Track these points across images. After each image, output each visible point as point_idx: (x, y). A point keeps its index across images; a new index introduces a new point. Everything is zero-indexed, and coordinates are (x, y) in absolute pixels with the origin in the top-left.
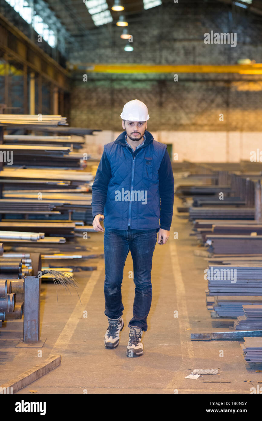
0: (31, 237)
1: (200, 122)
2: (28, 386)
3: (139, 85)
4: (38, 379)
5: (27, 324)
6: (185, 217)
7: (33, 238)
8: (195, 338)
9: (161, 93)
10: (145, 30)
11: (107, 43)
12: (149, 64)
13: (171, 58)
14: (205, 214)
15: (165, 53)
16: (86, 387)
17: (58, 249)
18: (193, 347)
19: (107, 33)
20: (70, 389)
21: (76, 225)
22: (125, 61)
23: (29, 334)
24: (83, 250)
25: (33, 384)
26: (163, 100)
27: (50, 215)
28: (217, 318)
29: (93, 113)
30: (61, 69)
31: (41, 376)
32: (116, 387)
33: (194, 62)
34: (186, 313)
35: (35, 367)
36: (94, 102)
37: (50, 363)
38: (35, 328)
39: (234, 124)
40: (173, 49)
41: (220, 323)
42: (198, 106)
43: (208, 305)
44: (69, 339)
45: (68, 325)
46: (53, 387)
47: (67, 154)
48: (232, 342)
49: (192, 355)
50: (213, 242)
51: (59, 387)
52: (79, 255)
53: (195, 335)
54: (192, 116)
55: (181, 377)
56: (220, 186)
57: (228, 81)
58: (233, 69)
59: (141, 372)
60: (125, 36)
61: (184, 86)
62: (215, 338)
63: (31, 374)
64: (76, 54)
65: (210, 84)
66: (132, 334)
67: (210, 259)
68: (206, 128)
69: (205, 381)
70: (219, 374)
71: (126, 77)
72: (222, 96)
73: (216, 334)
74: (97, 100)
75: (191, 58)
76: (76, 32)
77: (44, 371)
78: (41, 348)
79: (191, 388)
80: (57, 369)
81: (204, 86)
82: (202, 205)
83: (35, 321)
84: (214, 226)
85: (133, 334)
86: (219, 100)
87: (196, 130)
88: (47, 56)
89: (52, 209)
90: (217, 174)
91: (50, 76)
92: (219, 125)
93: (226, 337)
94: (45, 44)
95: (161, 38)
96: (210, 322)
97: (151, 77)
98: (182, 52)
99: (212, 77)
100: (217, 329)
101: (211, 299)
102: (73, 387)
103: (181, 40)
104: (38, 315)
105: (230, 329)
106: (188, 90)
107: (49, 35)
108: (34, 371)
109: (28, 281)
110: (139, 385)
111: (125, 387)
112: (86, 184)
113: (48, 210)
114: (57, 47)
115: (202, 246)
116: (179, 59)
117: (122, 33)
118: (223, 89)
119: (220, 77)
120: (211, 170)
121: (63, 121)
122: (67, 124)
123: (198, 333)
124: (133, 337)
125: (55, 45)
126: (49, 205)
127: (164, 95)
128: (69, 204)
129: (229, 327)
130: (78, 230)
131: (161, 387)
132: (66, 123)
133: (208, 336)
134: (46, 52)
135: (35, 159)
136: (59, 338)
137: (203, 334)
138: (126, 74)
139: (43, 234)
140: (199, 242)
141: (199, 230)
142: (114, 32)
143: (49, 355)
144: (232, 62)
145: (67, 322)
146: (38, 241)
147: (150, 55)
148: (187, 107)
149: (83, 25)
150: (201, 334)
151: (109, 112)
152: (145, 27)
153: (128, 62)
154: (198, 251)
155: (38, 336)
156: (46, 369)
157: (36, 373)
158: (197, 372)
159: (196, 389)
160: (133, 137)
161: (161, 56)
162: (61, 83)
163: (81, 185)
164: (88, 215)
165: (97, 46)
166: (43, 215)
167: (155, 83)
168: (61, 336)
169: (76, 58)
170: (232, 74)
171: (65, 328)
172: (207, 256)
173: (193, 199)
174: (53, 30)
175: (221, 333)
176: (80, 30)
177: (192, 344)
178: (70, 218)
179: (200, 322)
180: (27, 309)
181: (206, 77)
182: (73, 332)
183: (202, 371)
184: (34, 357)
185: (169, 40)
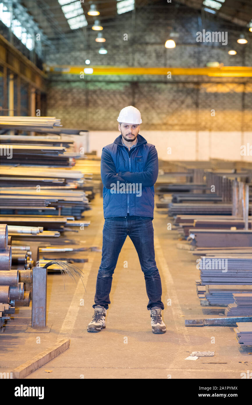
0: (31, 231)
1: (170, 122)
2: (43, 367)
3: (113, 87)
4: (50, 360)
5: (35, 312)
6: (163, 213)
7: (33, 232)
8: (189, 324)
9: (133, 94)
10: (118, 34)
11: (82, 46)
12: (122, 66)
13: (143, 61)
14: (185, 210)
15: (137, 56)
16: (96, 367)
17: (49, 243)
18: (187, 332)
19: (82, 37)
20: (82, 369)
21: (68, 220)
22: (99, 63)
23: (36, 320)
24: (72, 243)
25: (47, 365)
26: (136, 100)
27: (43, 211)
28: (206, 306)
29: (68, 113)
30: (38, 70)
31: (53, 357)
32: (123, 367)
33: (165, 65)
34: (177, 301)
35: (48, 350)
36: (70, 102)
37: (60, 346)
38: (42, 314)
39: (203, 124)
40: (145, 53)
41: (210, 311)
42: (169, 106)
43: (199, 294)
44: (73, 325)
45: (70, 312)
46: (65, 367)
47: (62, 153)
48: (223, 327)
49: (188, 339)
50: (196, 236)
51: (71, 367)
52: (71, 248)
53: (189, 321)
54: (164, 116)
55: (181, 359)
56: (195, 183)
57: (198, 83)
58: (202, 72)
59: (144, 355)
60: (100, 40)
61: (155, 87)
62: (208, 324)
63: (45, 356)
64: (52, 56)
65: (181, 85)
66: (153, 314)
67: (194, 252)
68: (177, 127)
69: (203, 362)
70: (215, 356)
71: (100, 79)
72: (192, 97)
73: (208, 320)
74: (72, 100)
75: (163, 61)
76: (52, 36)
77: (56, 353)
78: (48, 333)
79: (192, 368)
80: (66, 352)
81: (175, 87)
82: (181, 201)
83: (42, 308)
84: (195, 221)
85: (155, 314)
86: (189, 101)
87: (167, 129)
88: (25, 58)
89: (47, 205)
90: (193, 171)
91: (28, 78)
92: (188, 125)
93: (217, 323)
94: (24, 47)
95: (133, 42)
96: (200, 310)
97: (124, 79)
98: (154, 55)
99: (183, 79)
100: (208, 315)
101: (201, 288)
102: (84, 367)
103: (153, 44)
104: (45, 303)
105: (220, 316)
106: (159, 91)
107: (27, 38)
108: (47, 353)
109: (36, 271)
110: (144, 366)
111: (132, 367)
112: (74, 181)
113: (43, 206)
114: (34, 50)
115: (185, 239)
116: (150, 62)
117: (96, 36)
118: (193, 90)
119: (190, 79)
120: (185, 168)
121: (58, 123)
122: (61, 126)
123: (191, 319)
124: (155, 316)
125: (32, 47)
126: (45, 201)
127: (137, 96)
128: (63, 200)
129: (219, 314)
130: (70, 224)
131: (164, 367)
132: (61, 124)
133: (201, 322)
134: (24, 54)
135: (27, 158)
136: (63, 324)
137: (196, 320)
138: (100, 76)
139: (42, 228)
140: (179, 236)
141: (181, 225)
142: (89, 35)
143: (57, 339)
144: (202, 65)
145: (68, 310)
146: (38, 235)
147: (123, 58)
148: (158, 107)
149: (60, 29)
150: (194, 320)
151: (84, 112)
152: (119, 31)
153: (102, 64)
154: (181, 244)
155: (45, 322)
156: (57, 352)
157: (49, 355)
158: (195, 354)
159: (197, 369)
160: (128, 138)
161: (134, 59)
162: (38, 84)
163: (70, 182)
164: (74, 211)
165: (73, 49)
166: (37, 211)
167: (128, 84)
168: (65, 322)
169: (52, 60)
170: (201, 76)
171: (67, 315)
172: (189, 249)
173: (173, 196)
174: (31, 34)
175: (213, 319)
176: (56, 33)
177: (187, 330)
178: (60, 213)
179: (191, 309)
180: (35, 297)
181: (177, 79)
182: (75, 319)
183: (200, 353)
184: (44, 341)
185: (141, 44)
